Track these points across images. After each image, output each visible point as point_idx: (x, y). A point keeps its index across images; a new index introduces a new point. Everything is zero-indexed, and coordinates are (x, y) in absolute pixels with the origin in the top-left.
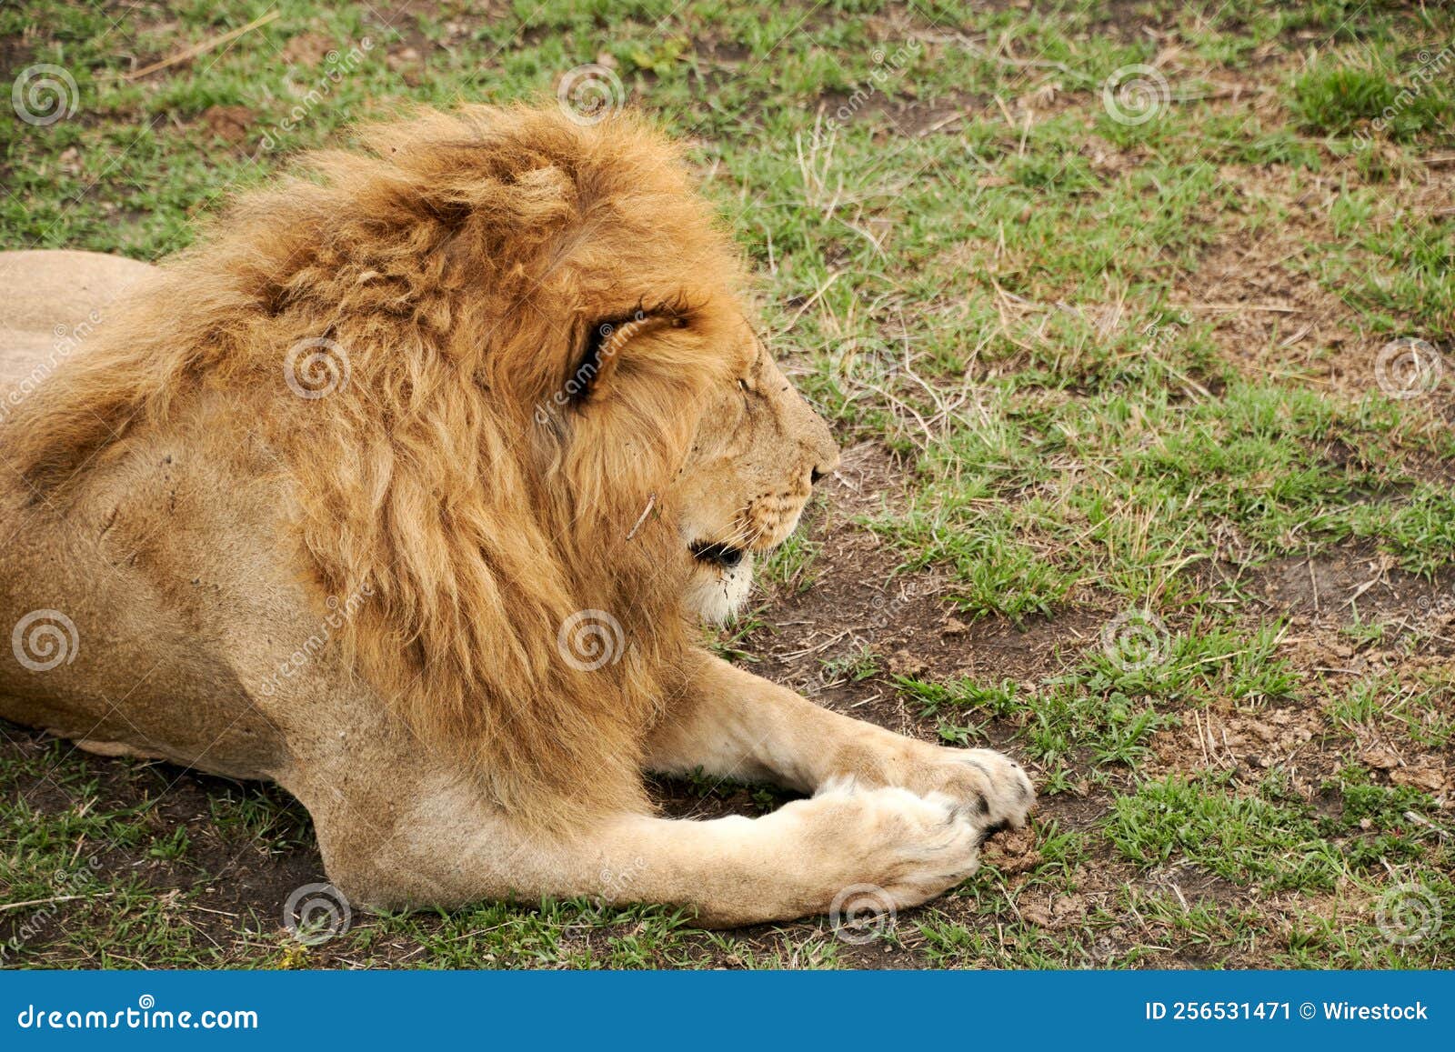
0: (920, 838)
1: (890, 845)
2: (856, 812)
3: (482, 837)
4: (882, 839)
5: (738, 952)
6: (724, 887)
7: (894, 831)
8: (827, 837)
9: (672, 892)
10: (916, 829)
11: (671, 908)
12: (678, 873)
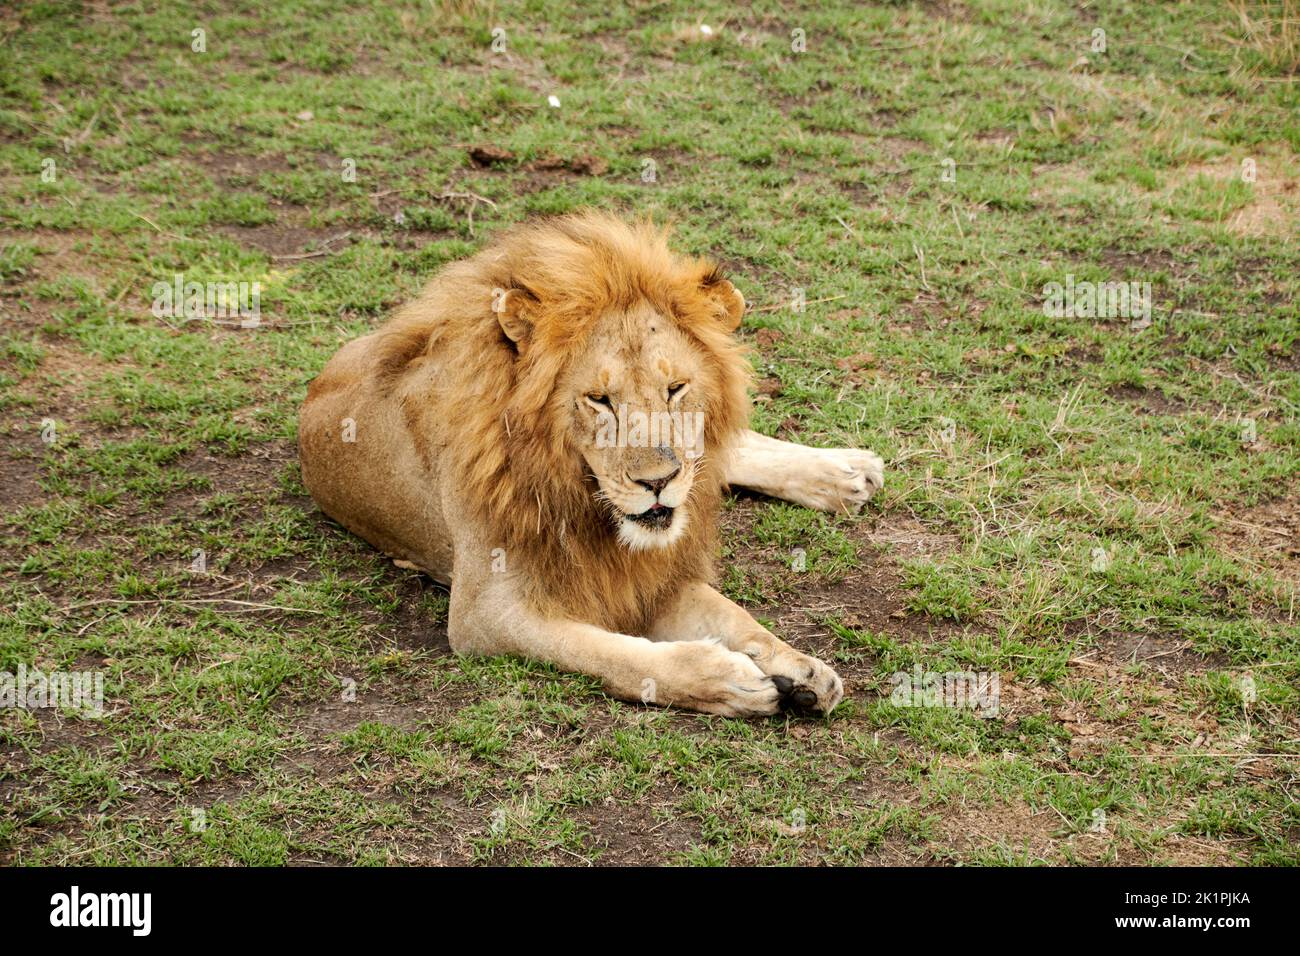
0: (740, 680)
1: (722, 678)
2: (707, 652)
3: (510, 611)
4: (718, 673)
5: (614, 708)
6: (620, 673)
7: (726, 672)
8: (686, 660)
9: (593, 668)
10: (740, 674)
11: (590, 679)
12: (599, 658)
